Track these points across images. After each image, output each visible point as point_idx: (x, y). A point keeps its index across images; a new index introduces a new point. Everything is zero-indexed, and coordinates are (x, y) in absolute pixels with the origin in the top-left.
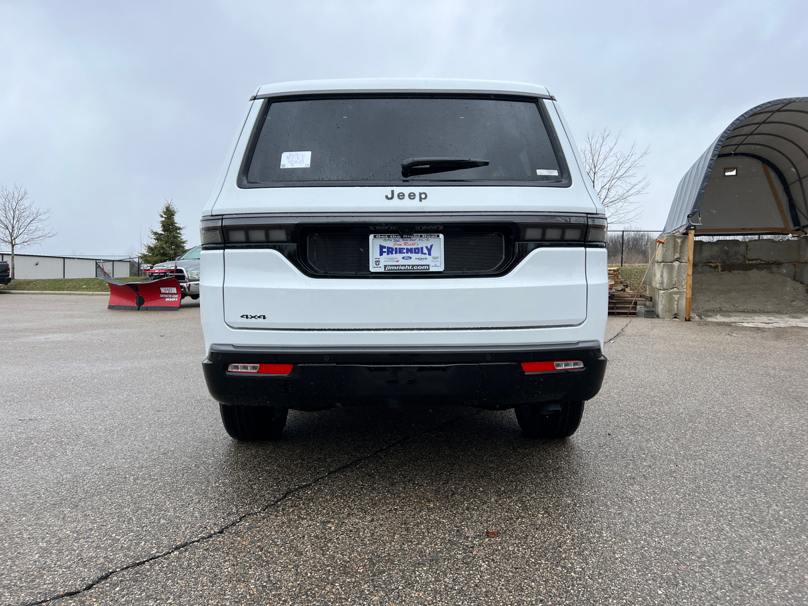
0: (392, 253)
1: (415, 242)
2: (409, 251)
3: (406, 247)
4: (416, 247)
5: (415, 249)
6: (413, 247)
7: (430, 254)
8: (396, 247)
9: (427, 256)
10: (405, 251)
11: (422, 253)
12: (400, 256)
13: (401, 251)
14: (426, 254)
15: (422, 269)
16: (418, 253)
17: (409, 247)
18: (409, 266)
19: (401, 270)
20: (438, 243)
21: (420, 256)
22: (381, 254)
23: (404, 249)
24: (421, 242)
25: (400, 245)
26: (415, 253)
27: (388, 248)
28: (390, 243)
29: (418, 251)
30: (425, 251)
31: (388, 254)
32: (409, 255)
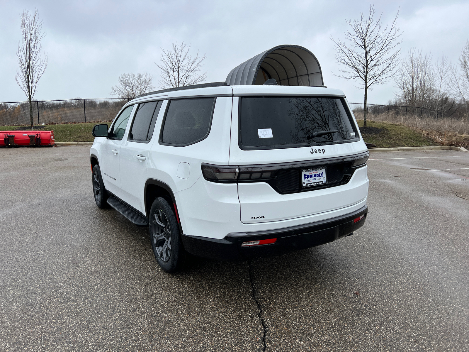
0: (309, 178)
1: (317, 171)
2: (315, 176)
3: (313, 174)
4: (317, 173)
5: (317, 174)
6: (316, 174)
7: (322, 177)
8: (310, 174)
9: (321, 177)
10: (313, 176)
11: (320, 176)
12: (312, 178)
13: (312, 176)
14: (321, 176)
15: (320, 184)
16: (318, 176)
17: (315, 174)
18: (315, 183)
19: (313, 185)
20: (324, 171)
21: (319, 177)
22: (305, 179)
23: (313, 175)
24: (319, 172)
25: (312, 173)
26: (317, 176)
27: (308, 175)
28: (308, 173)
29: (318, 175)
30: (321, 175)
31: (308, 178)
32: (315, 178)
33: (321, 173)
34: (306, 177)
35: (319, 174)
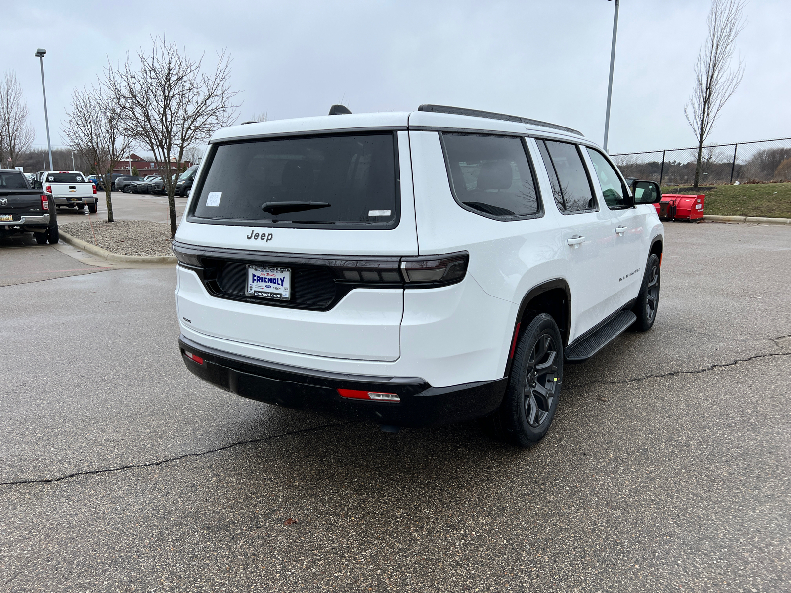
0: (259, 282)
1: (273, 273)
2: (270, 280)
3: (268, 277)
4: (274, 277)
5: (274, 279)
6: (273, 277)
7: (282, 285)
8: (262, 276)
9: (280, 286)
10: (267, 280)
11: (278, 284)
12: (264, 284)
13: (264, 280)
14: (280, 284)
15: (276, 297)
16: (275, 283)
17: (270, 277)
18: (269, 293)
19: (264, 296)
20: (287, 275)
21: (276, 285)
22: (253, 282)
23: (266, 278)
24: (278, 275)
25: (264, 275)
26: (274, 283)
27: (258, 277)
28: (258, 273)
29: (275, 281)
30: (280, 282)
31: (257, 282)
32: (270, 284)
33: (281, 279)
34: (255, 280)
35: (278, 279)
